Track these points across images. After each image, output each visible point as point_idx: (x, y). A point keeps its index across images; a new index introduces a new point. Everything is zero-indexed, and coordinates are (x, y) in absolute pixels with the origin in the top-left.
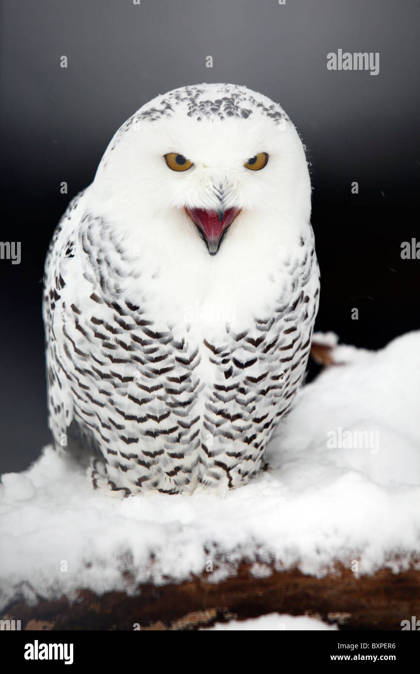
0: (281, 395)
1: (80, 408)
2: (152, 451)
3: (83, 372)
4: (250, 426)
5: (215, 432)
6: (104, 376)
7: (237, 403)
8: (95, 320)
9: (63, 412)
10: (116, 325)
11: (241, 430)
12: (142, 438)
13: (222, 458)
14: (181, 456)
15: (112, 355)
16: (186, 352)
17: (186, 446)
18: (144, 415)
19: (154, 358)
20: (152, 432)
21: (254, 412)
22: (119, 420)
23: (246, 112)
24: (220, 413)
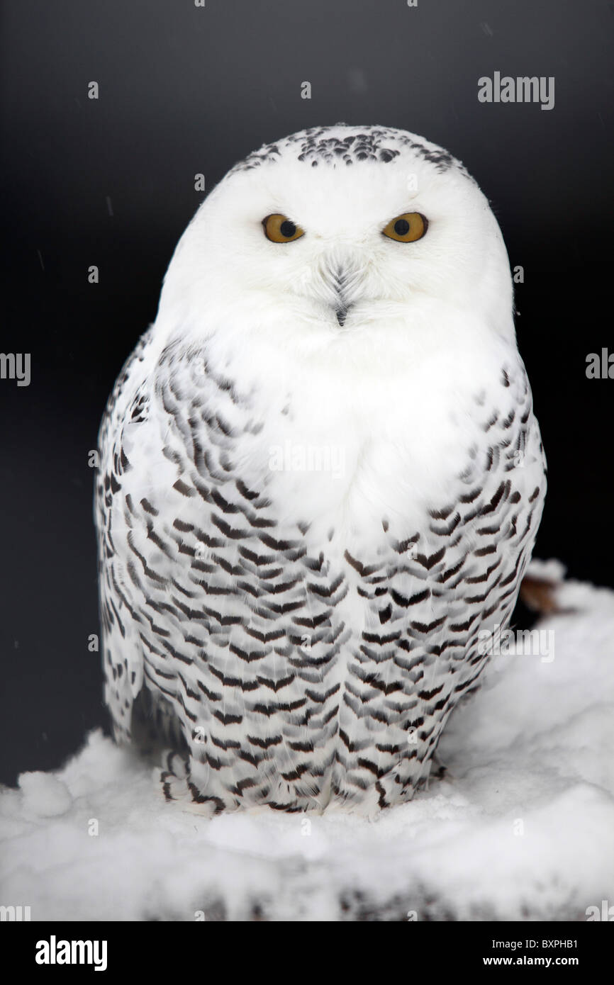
0: (464, 658)
1: (153, 666)
2: (264, 738)
3: (159, 607)
4: (414, 704)
5: (361, 711)
6: (192, 615)
7: (396, 666)
8: (179, 525)
9: (127, 673)
10: (214, 532)
11: (400, 709)
12: (248, 716)
13: (370, 754)
14: (308, 747)
15: (206, 581)
16: (326, 576)
17: (316, 732)
18: (253, 678)
19: (274, 586)
20: (264, 707)
21: (421, 681)
22: (215, 685)
23: (389, 153)
24: (370, 679)
